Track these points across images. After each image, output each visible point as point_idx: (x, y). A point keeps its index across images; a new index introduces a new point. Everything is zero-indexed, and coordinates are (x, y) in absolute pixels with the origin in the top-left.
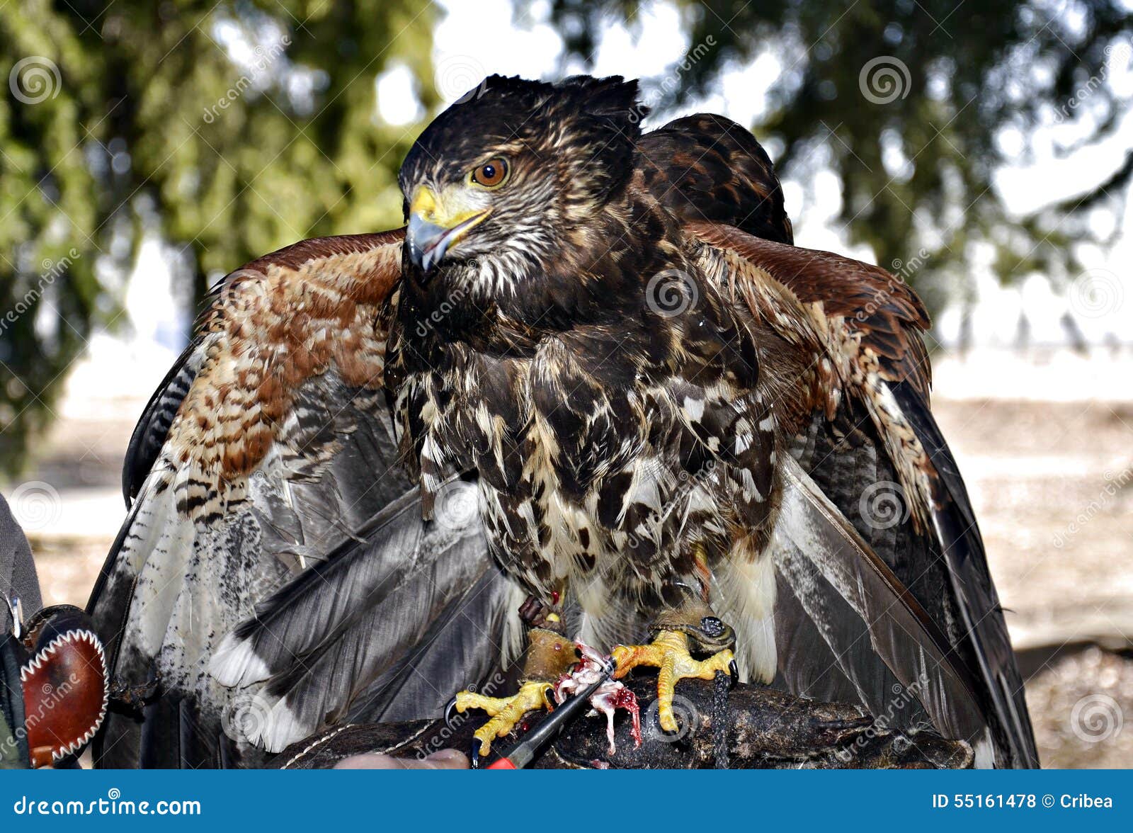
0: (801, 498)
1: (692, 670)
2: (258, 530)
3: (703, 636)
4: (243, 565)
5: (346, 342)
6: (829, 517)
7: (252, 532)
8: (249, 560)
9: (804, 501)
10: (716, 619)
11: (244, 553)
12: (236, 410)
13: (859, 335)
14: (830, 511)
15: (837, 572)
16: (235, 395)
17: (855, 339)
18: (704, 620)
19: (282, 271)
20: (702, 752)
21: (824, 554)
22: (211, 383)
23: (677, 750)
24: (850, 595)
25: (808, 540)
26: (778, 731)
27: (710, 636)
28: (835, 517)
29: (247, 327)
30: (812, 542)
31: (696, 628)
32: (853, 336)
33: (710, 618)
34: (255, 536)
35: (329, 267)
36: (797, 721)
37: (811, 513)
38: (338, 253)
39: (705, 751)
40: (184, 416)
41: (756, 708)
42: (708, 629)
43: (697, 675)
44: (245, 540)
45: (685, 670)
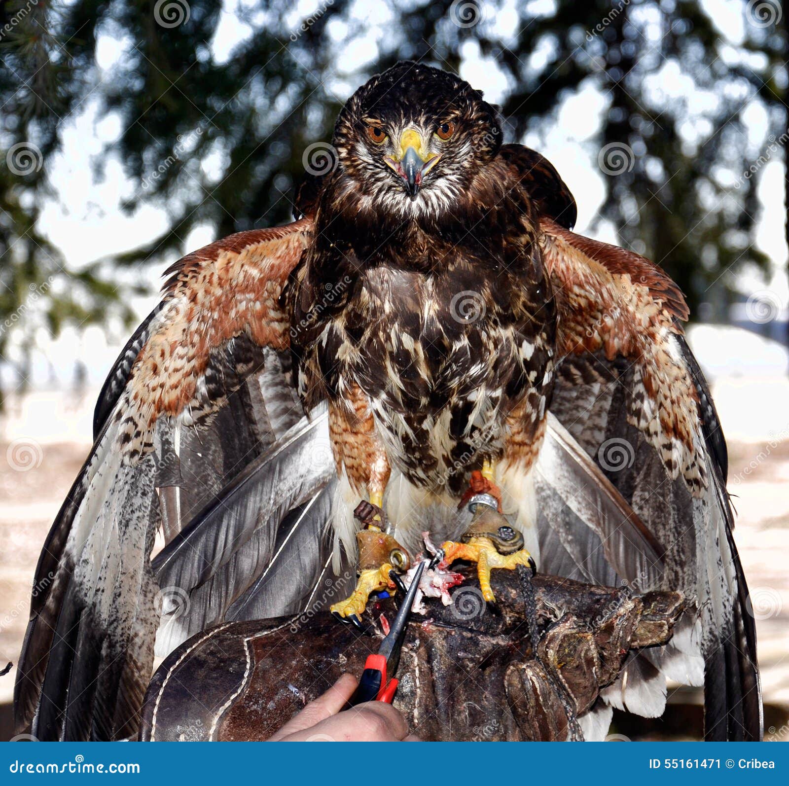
0: (555, 445)
1: (500, 563)
2: (153, 466)
3: (499, 540)
4: (139, 494)
5: (257, 311)
6: (578, 460)
7: (148, 469)
8: (144, 490)
9: (558, 447)
10: (508, 528)
11: (141, 485)
12: (179, 363)
13: (660, 301)
14: (580, 456)
15: (580, 500)
16: (180, 350)
17: (657, 303)
18: (500, 529)
19: (230, 254)
20: (508, 619)
21: (571, 487)
22: (166, 340)
23: (494, 615)
24: (589, 517)
25: (558, 475)
26: (566, 602)
27: (505, 540)
28: (584, 460)
29: (200, 295)
30: (561, 478)
31: (494, 535)
32: (656, 301)
33: (504, 527)
34: (150, 471)
35: (259, 251)
36: (580, 594)
37: (563, 456)
38: (264, 240)
39: (510, 618)
40: (144, 362)
41: (550, 586)
42: (503, 536)
43: (504, 566)
44: (143, 475)
45: (494, 563)
